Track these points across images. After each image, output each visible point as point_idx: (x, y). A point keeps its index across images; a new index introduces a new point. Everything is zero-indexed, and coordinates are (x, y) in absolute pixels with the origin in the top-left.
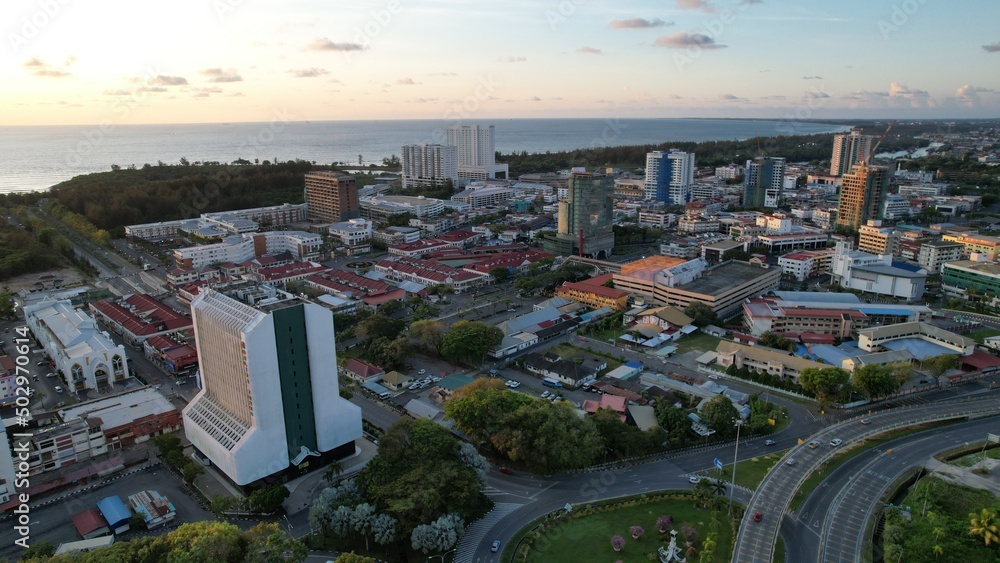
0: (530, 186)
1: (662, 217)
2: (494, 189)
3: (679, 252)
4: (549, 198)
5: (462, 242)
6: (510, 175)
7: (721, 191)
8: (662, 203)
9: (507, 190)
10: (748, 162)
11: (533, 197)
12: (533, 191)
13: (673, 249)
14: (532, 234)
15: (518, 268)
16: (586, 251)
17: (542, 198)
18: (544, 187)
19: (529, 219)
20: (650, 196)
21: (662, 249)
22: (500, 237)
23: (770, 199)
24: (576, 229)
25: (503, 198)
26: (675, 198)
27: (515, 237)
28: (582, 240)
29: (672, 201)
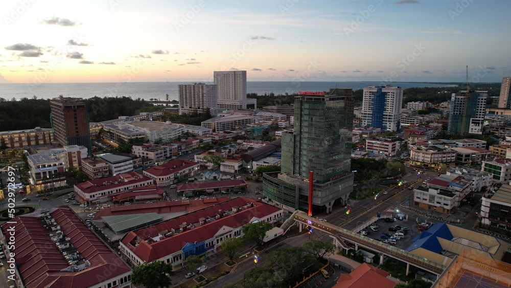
0: (268, 114)
1: (390, 145)
2: (239, 116)
3: (443, 202)
4: (283, 124)
5: (172, 176)
6: (257, 107)
7: (421, 120)
8: (379, 129)
9: (248, 117)
10: (453, 95)
11: (270, 123)
12: (270, 119)
13: (432, 198)
14: (255, 165)
15: (207, 242)
16: (318, 202)
17: (277, 124)
18: (279, 115)
19: (257, 145)
20: (366, 123)
21: (416, 195)
22: (222, 169)
23: (474, 127)
24: (304, 169)
25: (243, 123)
26: (388, 125)
27: (237, 168)
28: (313, 187)
29: (385, 127)
